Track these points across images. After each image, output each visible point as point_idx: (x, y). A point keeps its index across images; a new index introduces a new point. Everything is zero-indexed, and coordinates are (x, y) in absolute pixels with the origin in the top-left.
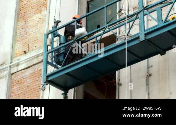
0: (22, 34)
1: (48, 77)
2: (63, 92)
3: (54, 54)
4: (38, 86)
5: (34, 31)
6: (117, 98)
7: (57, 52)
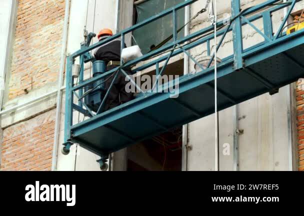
0: (22, 60)
1: (73, 131)
2: (99, 158)
3: (85, 91)
4: (47, 149)
5: (42, 54)
6: (184, 169)
7: (89, 88)
